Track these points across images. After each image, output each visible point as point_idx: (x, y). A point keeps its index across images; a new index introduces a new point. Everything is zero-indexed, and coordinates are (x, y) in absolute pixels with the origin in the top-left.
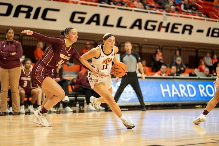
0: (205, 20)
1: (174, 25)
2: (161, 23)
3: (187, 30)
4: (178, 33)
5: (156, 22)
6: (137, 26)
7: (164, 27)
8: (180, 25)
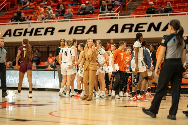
0: (70, 21)
1: (37, 29)
2: (26, 30)
3: (49, 32)
4: (41, 35)
5: (22, 29)
6: (8, 34)
7: (28, 32)
8: (43, 28)
